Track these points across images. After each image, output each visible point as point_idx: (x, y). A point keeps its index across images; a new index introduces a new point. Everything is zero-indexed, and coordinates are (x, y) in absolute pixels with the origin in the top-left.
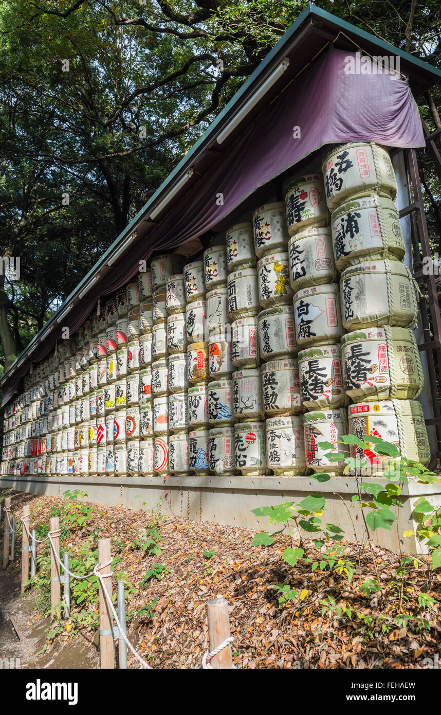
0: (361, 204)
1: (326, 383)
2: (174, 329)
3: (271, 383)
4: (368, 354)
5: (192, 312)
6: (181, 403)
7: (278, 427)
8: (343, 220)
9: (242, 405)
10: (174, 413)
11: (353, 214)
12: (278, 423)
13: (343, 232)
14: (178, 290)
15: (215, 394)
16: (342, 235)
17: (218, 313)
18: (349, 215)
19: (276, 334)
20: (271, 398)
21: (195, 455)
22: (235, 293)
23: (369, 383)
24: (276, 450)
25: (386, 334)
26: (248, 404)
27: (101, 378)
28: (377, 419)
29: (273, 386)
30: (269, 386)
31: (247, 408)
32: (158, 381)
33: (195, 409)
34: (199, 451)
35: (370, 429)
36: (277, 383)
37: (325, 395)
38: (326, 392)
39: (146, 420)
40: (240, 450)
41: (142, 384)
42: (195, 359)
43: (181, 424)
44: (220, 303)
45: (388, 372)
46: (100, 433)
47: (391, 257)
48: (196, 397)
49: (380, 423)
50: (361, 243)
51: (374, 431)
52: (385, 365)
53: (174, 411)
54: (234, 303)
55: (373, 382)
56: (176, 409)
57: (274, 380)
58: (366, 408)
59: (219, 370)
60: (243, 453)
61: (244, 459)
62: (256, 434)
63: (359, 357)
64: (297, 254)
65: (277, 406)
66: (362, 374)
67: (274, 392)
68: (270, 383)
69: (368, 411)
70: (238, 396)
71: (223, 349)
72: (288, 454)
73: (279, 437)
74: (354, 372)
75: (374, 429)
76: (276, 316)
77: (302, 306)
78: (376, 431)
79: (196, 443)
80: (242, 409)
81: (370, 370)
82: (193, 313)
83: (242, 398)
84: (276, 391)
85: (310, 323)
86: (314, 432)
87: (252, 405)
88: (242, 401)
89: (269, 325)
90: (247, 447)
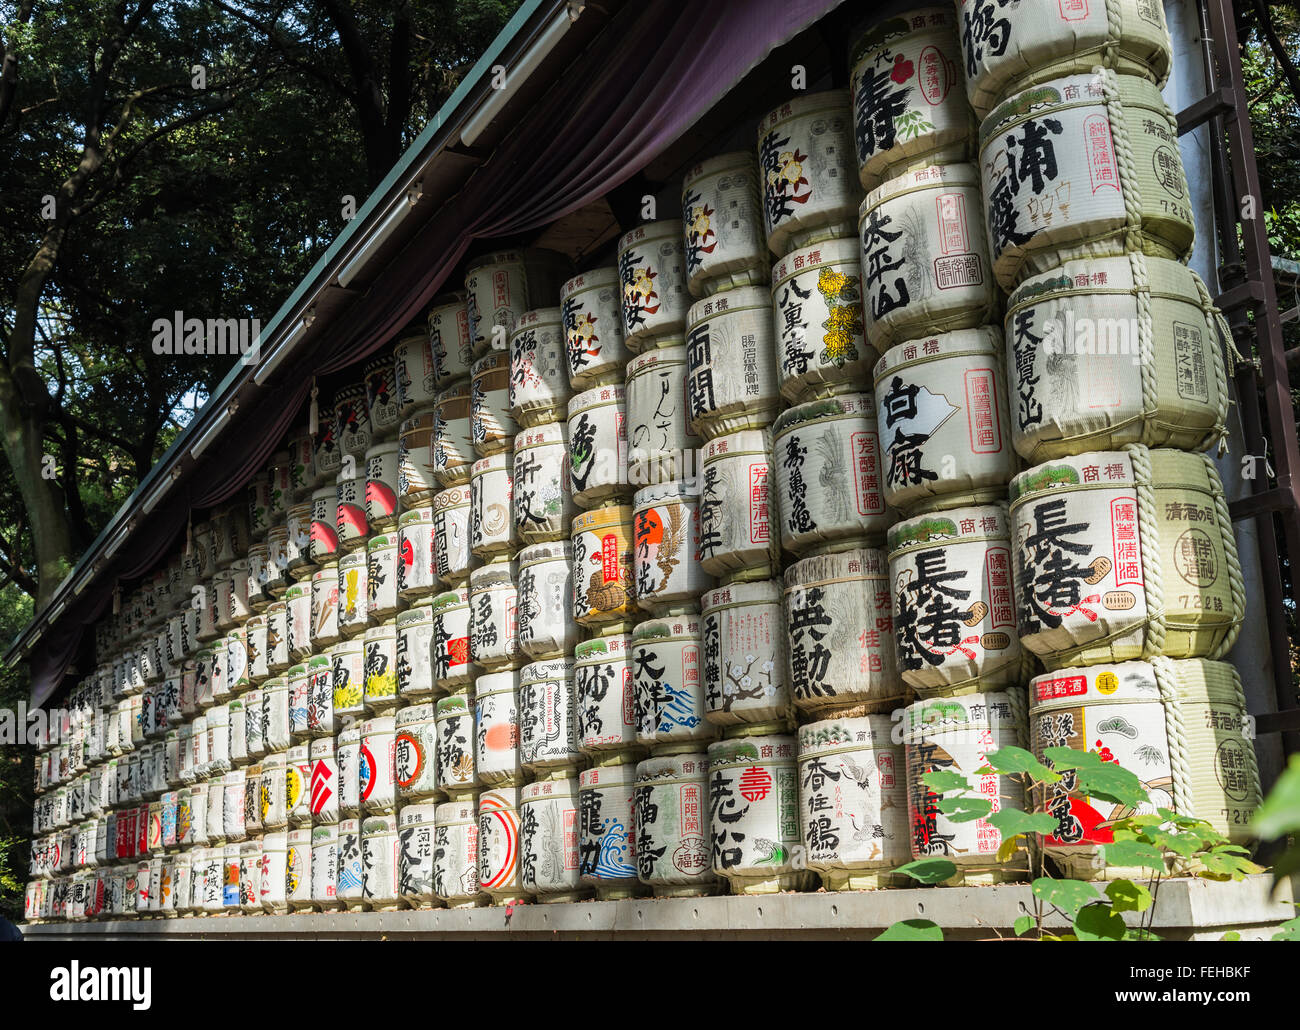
0: (1063, 94)
1: (967, 616)
2: (533, 469)
3: (811, 622)
4: (1084, 527)
5: (585, 417)
6: (554, 688)
7: (833, 747)
8: (1011, 141)
9: (730, 688)
10: (535, 719)
11: (1039, 123)
12: (831, 737)
13: (1013, 177)
14: (546, 354)
15: (653, 656)
16: (1009, 183)
17: (660, 420)
18: (1029, 126)
19: (827, 478)
20: (811, 664)
21: (595, 839)
22: (709, 359)
23: (1085, 611)
24: (828, 814)
25: (1134, 470)
26: (748, 684)
27: (322, 623)
28: (1107, 714)
29: (819, 628)
30: (806, 629)
31: (743, 695)
32: (488, 623)
33: (595, 704)
34: (608, 827)
35: (1090, 745)
36: (828, 621)
37: (965, 651)
38: (968, 641)
39: (453, 741)
40: (725, 818)
41: (443, 634)
42: (596, 556)
43: (555, 751)
44: (666, 391)
45: (1140, 580)
46: (321, 783)
47: (1152, 247)
48: (597, 668)
49: (1117, 725)
50: (1063, 207)
51: (1098, 750)
52: (1131, 560)
53: (536, 712)
54: (706, 392)
55: (1094, 607)
56: (542, 705)
57: (820, 610)
58: (1077, 684)
59: (663, 586)
60: (732, 827)
61: (735, 845)
62: (769, 770)
63: (1058, 538)
64: (883, 243)
65: (828, 688)
66: (1066, 585)
67: (819, 647)
68: (808, 621)
69: (1084, 691)
70: (717, 661)
71: (675, 526)
72: (860, 824)
73: (835, 776)
74: (1042, 580)
75: (1099, 743)
76: (826, 426)
77: (898, 392)
78: (1106, 750)
79: (599, 804)
80: (729, 700)
81: (1088, 573)
82: (590, 422)
83: (728, 668)
84: (825, 643)
85: (920, 443)
86: (933, 757)
87: (760, 687)
88: (728, 676)
89: (805, 451)
90: (746, 810)
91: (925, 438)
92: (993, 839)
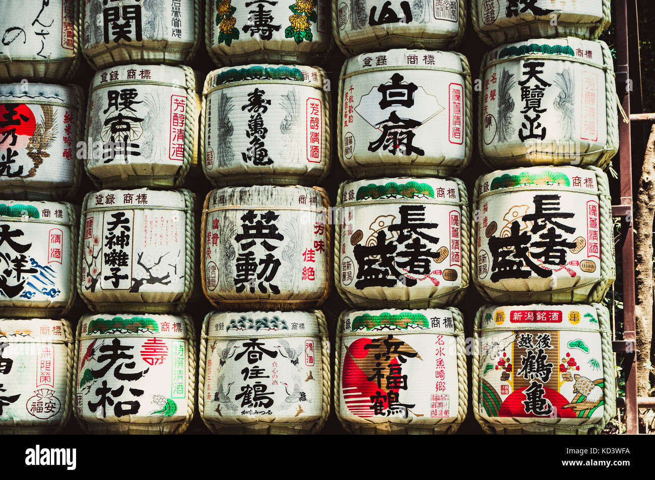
3: (264, 236)
4: (571, 215)
7: (272, 332)
9: (140, 274)
12: (271, 325)
15: (21, 233)
17: (38, 28)
20: (260, 269)
23: (569, 270)
24: (263, 381)
25: (598, 183)
26: (157, 273)
28: (574, 337)
29: (272, 242)
30: (259, 241)
31: (152, 280)
35: (562, 355)
36: (280, 237)
37: (433, 279)
38: (435, 272)
40: (119, 376)
44: (46, 3)
45: (598, 255)
49: (579, 344)
51: (568, 359)
54: (133, 24)
55: (576, 269)
57: (274, 228)
60: (128, 385)
61: (134, 398)
62: (171, 343)
63: (553, 220)
65: (275, 289)
66: (556, 251)
67: (270, 257)
68: (259, 235)
69: (560, 320)
70: (127, 250)
72: (291, 391)
73: (273, 354)
74: (537, 245)
75: (568, 355)
76: (290, 88)
77: (397, 85)
78: (572, 359)
80: (139, 283)
81: (573, 246)
83: (140, 257)
84: (276, 254)
85: (413, 127)
86: (399, 350)
87: (168, 276)
88: (139, 263)
89: (269, 102)
90: (146, 372)
91: (419, 124)
92: (440, 408)
